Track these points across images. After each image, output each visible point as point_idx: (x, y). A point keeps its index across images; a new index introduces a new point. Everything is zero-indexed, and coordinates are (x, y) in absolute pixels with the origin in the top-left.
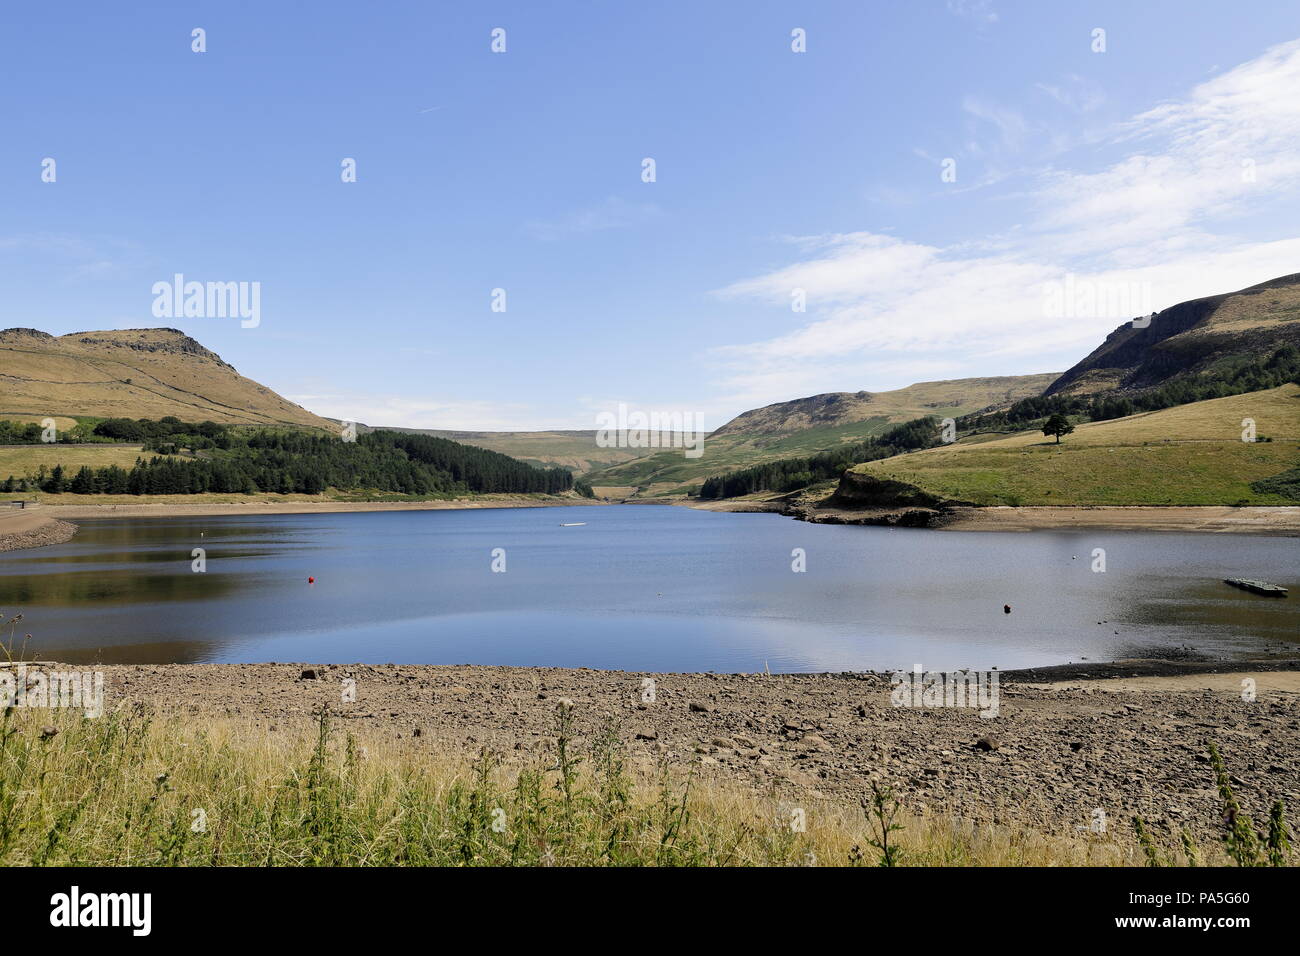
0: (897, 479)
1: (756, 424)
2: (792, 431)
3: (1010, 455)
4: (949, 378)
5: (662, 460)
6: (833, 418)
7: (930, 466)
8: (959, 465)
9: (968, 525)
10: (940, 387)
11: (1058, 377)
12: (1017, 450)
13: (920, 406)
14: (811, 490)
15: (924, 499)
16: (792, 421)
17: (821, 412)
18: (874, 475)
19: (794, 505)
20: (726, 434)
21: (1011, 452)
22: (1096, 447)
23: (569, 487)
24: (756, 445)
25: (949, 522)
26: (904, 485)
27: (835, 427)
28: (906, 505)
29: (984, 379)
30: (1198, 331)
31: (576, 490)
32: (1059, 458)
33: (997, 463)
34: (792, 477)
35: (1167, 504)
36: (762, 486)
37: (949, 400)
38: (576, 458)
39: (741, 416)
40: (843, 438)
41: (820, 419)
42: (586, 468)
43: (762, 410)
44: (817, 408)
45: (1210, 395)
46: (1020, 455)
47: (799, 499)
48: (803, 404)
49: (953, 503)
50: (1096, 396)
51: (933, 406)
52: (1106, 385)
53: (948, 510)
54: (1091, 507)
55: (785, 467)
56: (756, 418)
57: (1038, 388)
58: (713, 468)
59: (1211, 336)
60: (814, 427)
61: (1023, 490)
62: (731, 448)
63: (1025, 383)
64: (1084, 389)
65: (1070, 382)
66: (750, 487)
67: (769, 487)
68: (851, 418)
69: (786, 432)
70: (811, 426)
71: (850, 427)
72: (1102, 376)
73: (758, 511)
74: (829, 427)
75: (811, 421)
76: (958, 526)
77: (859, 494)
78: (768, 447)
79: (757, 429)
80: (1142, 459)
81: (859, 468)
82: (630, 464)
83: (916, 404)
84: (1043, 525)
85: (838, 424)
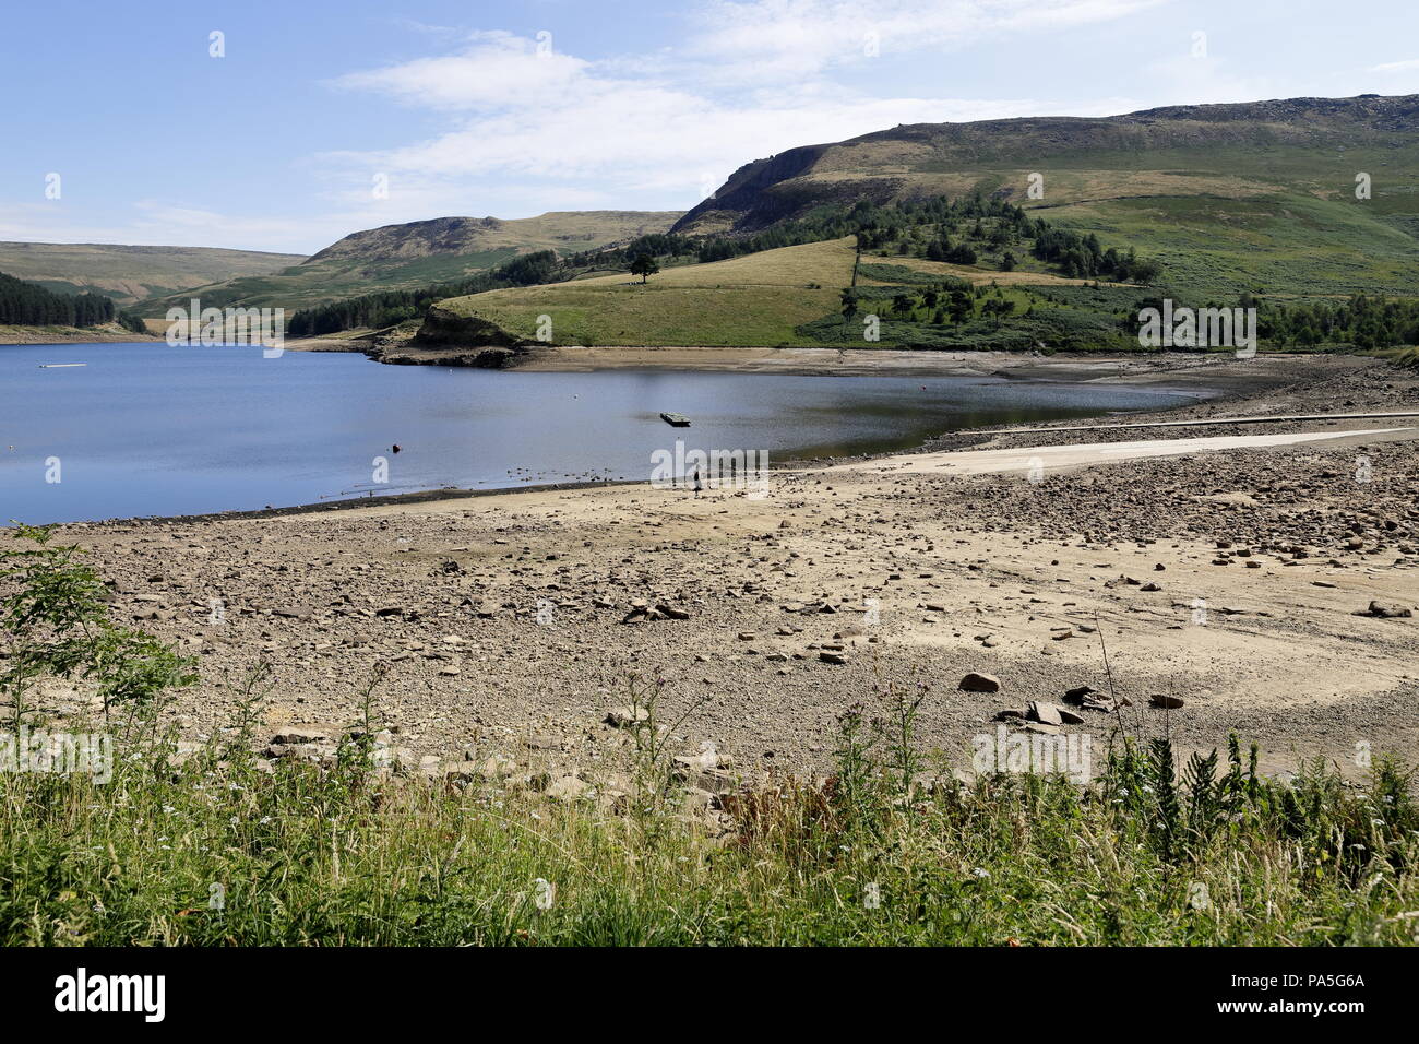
0: (478, 316)
1: (366, 249)
2: (408, 258)
3: (596, 294)
4: (583, 209)
5: (245, 288)
6: (455, 246)
7: (517, 303)
8: (546, 303)
9: (536, 366)
10: (575, 218)
11: (682, 216)
12: (604, 289)
13: (552, 238)
14: (403, 326)
15: (503, 339)
16: (408, 247)
17: (443, 238)
18: (457, 311)
19: (380, 344)
20: (329, 258)
21: (599, 291)
22: (675, 288)
23: (109, 319)
24: (365, 274)
25: (521, 363)
26: (485, 323)
27: (458, 257)
28: (485, 344)
29: (618, 212)
30: (802, 178)
31: (120, 323)
32: (642, 296)
33: (583, 302)
34: (393, 312)
35: (724, 345)
36: (360, 322)
37: (582, 233)
38: (127, 282)
39: (347, 238)
40: (466, 270)
41: (441, 246)
42: (143, 294)
43: (373, 231)
44: (438, 233)
45: (796, 242)
46: (605, 294)
47: (388, 337)
48: (422, 228)
49: (528, 342)
50: (710, 237)
51: (565, 238)
52: (721, 227)
53: (523, 350)
54: (658, 348)
55: (387, 301)
56: (367, 241)
57: (669, 225)
58: (310, 300)
59: (810, 184)
60: (434, 255)
61: (599, 330)
62: (336, 275)
63: (657, 219)
64: (702, 229)
65: (691, 220)
66: (346, 323)
67: (367, 323)
68: (477, 247)
69: (401, 260)
70: (431, 254)
71: (475, 257)
72: (719, 217)
73: (343, 350)
74: (451, 256)
75: (430, 249)
76: (526, 367)
77: (440, 332)
78: (380, 277)
79: (368, 254)
80: (711, 302)
81: (444, 304)
82: (200, 291)
83: (547, 235)
84: (608, 365)
85: (461, 253)
